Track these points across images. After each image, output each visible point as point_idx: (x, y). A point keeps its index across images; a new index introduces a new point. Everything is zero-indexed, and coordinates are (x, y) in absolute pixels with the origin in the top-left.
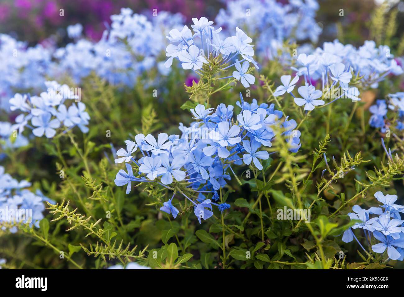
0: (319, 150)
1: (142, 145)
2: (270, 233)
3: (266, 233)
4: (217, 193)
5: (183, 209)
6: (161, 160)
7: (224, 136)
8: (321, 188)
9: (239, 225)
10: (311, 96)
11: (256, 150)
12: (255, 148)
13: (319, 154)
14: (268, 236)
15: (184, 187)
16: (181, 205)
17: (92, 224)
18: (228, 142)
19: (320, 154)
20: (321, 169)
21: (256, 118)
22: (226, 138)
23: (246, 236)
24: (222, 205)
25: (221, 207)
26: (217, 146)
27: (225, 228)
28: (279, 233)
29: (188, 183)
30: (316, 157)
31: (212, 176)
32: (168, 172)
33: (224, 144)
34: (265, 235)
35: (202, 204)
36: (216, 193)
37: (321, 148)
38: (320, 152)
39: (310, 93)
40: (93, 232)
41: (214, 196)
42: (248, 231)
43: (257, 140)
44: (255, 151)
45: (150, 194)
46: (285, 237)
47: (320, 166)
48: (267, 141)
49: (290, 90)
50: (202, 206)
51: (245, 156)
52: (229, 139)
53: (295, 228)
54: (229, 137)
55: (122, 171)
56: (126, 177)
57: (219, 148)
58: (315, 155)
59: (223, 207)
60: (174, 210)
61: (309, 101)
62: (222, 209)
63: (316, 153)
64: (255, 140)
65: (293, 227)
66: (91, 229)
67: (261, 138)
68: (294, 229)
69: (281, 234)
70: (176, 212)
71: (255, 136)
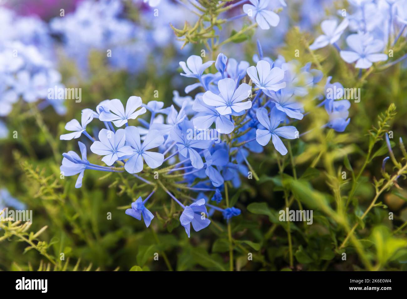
0: (378, 129)
1: (100, 113)
2: (301, 255)
3: (296, 254)
4: (219, 191)
5: (169, 215)
6: (125, 136)
7: (227, 100)
8: (380, 188)
9: (256, 241)
10: (367, 49)
11: (278, 123)
12: (276, 121)
13: (378, 134)
14: (299, 259)
15: (170, 181)
16: (166, 210)
17: (32, 233)
18: (231, 109)
19: (380, 135)
20: (381, 158)
21: (278, 74)
22: (229, 104)
23: (267, 258)
24: (228, 211)
25: (226, 212)
26: (215, 116)
27: (233, 244)
28: (315, 255)
29: (176, 176)
30: (373, 139)
31: (209, 163)
32: (138, 154)
33: (225, 111)
34: (294, 257)
35: (192, 207)
36: (217, 192)
37: (381, 126)
38: (379, 131)
39: (365, 44)
40: (34, 246)
41: (215, 196)
42: (271, 252)
43: (280, 108)
44: (276, 126)
45: (122, 192)
46: (324, 262)
47: (379, 153)
48: (296, 112)
49: (335, 39)
50: (190, 209)
51: (258, 132)
52: (234, 104)
53: (340, 248)
54: (233, 102)
55: (72, 154)
56: (75, 162)
57: (218, 118)
58: (372, 136)
59: (229, 213)
60: (147, 215)
61: (363, 56)
62: (228, 216)
63: (373, 134)
64: (276, 108)
65: (336, 247)
66: (29, 241)
67: (287, 106)
68: (339, 250)
69: (319, 256)
70: (149, 218)
71: (276, 103)
